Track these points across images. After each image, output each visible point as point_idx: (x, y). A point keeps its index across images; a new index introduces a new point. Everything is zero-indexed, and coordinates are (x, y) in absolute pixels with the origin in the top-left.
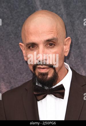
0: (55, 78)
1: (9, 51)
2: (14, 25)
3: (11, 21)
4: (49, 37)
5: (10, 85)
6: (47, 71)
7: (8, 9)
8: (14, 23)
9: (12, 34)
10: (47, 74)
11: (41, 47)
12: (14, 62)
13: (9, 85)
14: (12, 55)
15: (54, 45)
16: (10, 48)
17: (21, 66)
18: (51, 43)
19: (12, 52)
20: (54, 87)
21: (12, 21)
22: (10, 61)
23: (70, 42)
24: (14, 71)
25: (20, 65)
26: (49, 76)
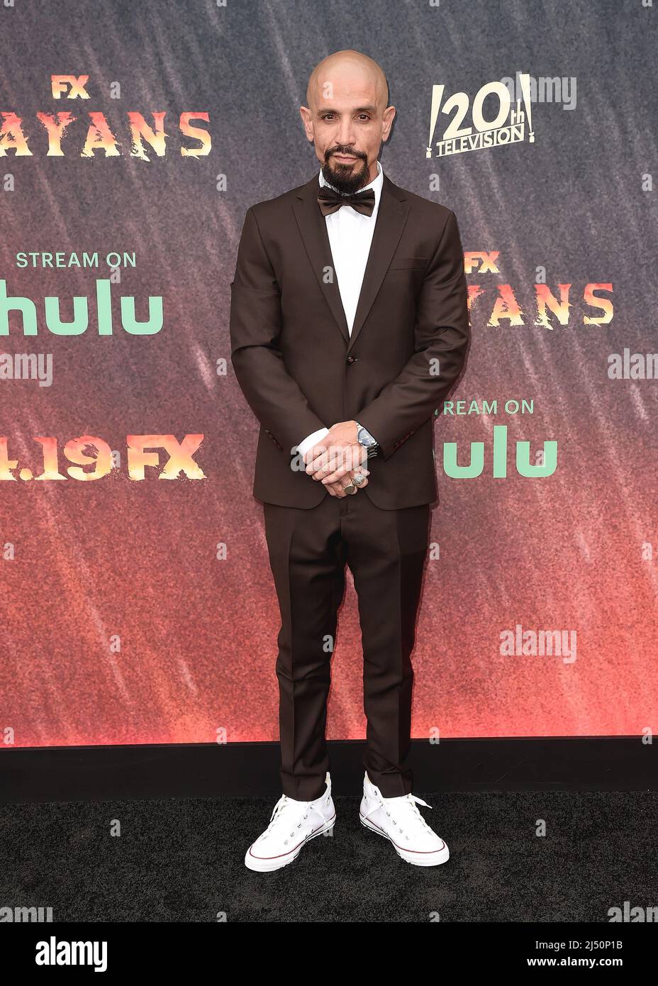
0: (365, 177)
1: (229, 139)
2: (238, 89)
3: (231, 83)
4: (363, 102)
5: (234, 205)
6: (353, 162)
7: (225, 59)
8: (237, 86)
9: (234, 107)
10: (351, 168)
11: (346, 119)
12: (240, 161)
13: (232, 204)
14: (236, 148)
15: (369, 118)
16: (232, 133)
17: (252, 168)
18: (363, 114)
19: (235, 141)
20: (360, 191)
21: (233, 81)
22: (233, 158)
23: (393, 117)
24: (241, 177)
25: (252, 166)
26: (355, 172)
